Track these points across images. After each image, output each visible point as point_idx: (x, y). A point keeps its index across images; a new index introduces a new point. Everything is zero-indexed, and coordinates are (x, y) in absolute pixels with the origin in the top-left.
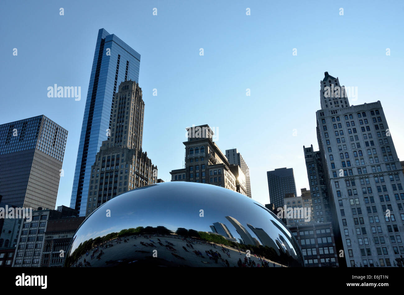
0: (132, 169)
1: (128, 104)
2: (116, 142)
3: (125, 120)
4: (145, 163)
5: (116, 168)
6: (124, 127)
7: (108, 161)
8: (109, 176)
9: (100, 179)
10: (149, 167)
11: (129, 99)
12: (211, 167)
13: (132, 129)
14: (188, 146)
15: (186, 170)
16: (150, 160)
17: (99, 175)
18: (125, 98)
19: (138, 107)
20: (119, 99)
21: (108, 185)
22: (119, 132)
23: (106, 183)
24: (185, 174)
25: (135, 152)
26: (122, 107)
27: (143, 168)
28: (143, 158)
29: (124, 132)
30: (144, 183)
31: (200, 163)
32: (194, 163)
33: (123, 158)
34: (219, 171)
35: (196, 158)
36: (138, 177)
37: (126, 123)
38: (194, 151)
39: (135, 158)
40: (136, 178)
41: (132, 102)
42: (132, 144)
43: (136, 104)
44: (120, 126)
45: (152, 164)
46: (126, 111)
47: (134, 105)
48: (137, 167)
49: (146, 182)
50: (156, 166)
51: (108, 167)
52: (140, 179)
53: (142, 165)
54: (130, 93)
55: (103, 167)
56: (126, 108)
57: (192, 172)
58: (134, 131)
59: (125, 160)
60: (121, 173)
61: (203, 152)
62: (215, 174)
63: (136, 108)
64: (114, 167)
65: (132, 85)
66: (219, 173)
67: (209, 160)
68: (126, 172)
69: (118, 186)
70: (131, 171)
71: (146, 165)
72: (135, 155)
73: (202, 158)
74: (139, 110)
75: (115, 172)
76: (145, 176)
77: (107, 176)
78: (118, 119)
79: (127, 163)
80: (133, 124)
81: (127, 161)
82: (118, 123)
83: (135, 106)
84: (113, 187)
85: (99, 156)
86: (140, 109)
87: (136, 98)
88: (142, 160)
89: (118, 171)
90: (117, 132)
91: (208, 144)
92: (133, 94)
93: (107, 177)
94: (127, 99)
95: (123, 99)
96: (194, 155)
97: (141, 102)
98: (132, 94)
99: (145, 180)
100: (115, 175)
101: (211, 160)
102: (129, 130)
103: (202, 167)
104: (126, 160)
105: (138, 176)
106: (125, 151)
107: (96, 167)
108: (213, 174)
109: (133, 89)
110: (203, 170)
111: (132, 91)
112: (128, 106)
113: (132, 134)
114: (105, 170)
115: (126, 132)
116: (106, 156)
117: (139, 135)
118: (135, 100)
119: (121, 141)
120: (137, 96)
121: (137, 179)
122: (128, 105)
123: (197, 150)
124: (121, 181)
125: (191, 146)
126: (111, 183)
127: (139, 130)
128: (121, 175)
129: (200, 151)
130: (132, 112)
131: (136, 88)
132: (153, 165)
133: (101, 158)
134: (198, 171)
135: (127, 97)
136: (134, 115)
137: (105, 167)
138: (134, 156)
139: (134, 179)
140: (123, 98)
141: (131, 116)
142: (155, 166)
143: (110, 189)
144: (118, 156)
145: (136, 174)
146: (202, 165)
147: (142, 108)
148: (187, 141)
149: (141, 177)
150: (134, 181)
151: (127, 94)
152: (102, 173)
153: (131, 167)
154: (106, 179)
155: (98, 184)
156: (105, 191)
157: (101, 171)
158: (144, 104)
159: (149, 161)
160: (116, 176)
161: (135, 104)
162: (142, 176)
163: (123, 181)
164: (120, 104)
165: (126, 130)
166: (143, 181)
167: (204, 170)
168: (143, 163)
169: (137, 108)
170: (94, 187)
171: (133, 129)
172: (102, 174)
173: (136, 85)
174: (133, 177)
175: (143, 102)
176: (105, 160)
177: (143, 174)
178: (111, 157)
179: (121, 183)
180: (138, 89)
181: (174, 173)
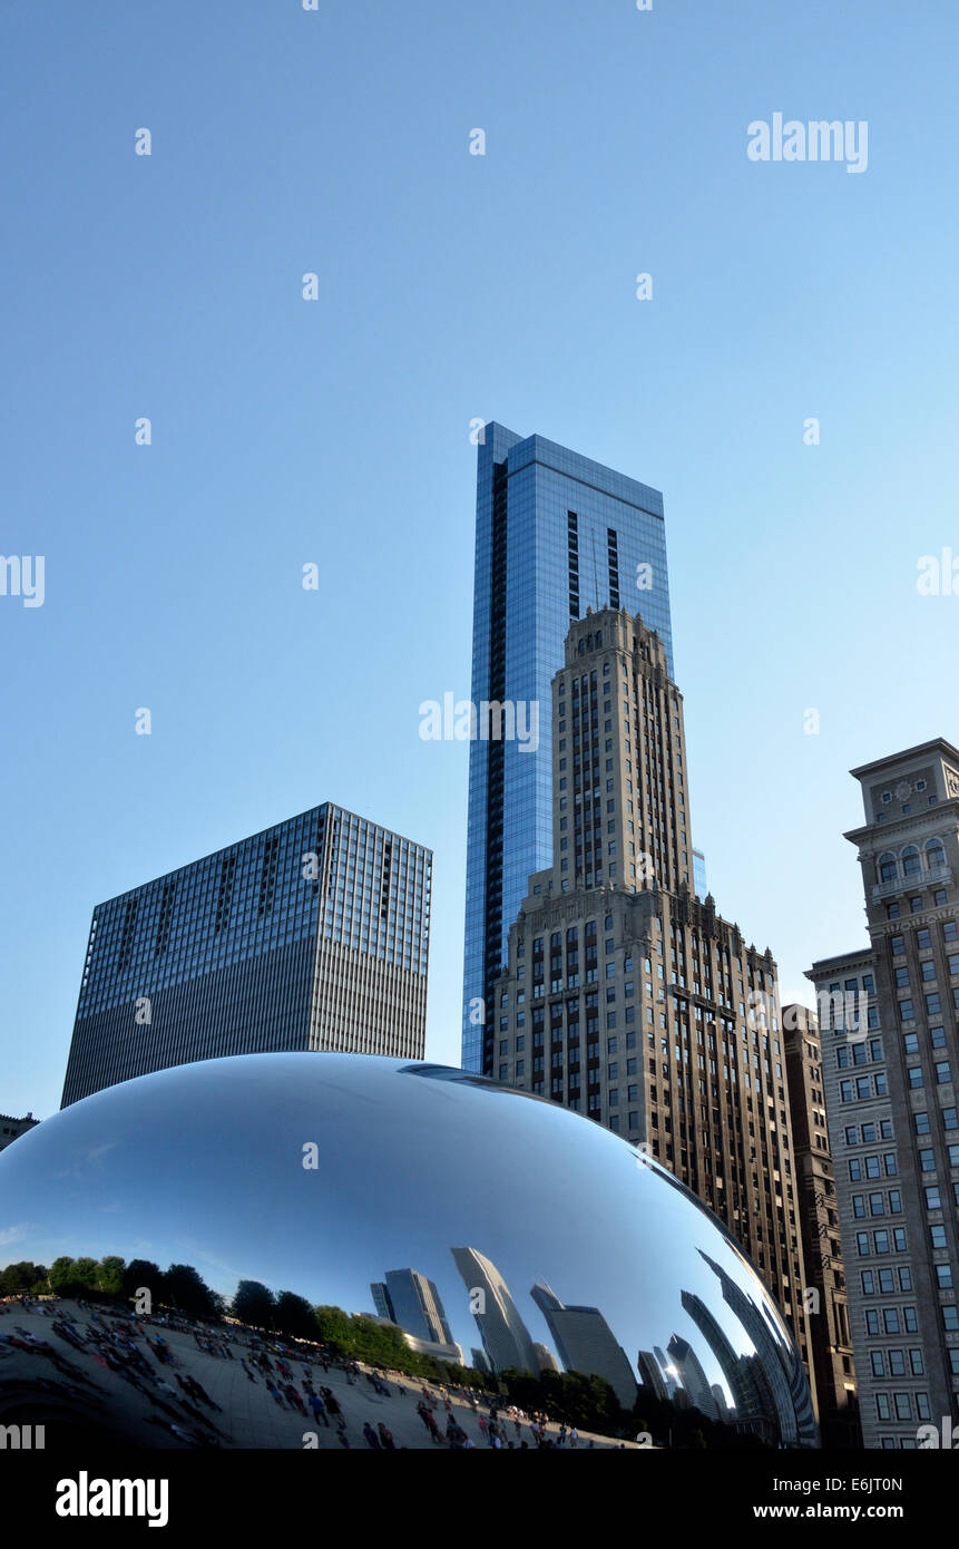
0: (654, 975)
1: (608, 706)
2: (578, 870)
3: (604, 776)
4: (713, 943)
5: (590, 981)
6: (604, 806)
7: (556, 952)
8: (565, 1018)
9: (530, 1032)
10: (734, 960)
11: (607, 686)
13: (636, 809)
15: (872, 957)
16: (736, 929)
17: (526, 1017)
18: (594, 686)
19: (652, 713)
20: (568, 694)
21: (564, 1054)
22: (587, 828)
23: (556, 1048)
24: (869, 971)
25: (658, 901)
26: (585, 725)
27: (702, 965)
28: (697, 924)
29: (604, 828)
30: (719, 1031)
31: (931, 914)
32: (904, 922)
33: (609, 934)
35: (911, 898)
36: (687, 1007)
37: (609, 789)
38: (899, 867)
39: (659, 931)
40: (678, 1012)
41: (622, 697)
43: (641, 701)
44: (587, 805)
45: (748, 946)
46: (602, 736)
47: (633, 706)
48: (675, 966)
49: (726, 1026)
50: (768, 952)
51: (557, 979)
52: (695, 1014)
53: (696, 955)
54: (611, 657)
55: (537, 982)
56: (601, 725)
57: (900, 961)
58: (647, 817)
59: (617, 942)
60: (611, 999)
61: (940, 863)
63: (642, 720)
64: (580, 978)
65: (613, 627)
68: (628, 994)
69: (602, 1057)
70: (648, 987)
71: (715, 953)
72: (659, 915)
73: (936, 892)
74: (659, 725)
75: (587, 995)
76: (718, 1000)
77: (556, 1015)
78: (575, 775)
79: (628, 956)
80: (640, 787)
81: (625, 944)
82: (577, 791)
83: (637, 711)
84: (583, 1062)
85: (516, 937)
86: (664, 720)
87: (640, 677)
88: (695, 931)
89: (596, 992)
90: (577, 832)
92: (624, 665)
93: (556, 1023)
94: (600, 689)
95: (584, 693)
96: (900, 884)
97: (666, 691)
98: (620, 666)
99: (723, 1017)
100: (587, 1010)
102: (626, 816)
103: (943, 934)
104: (623, 941)
105: (683, 1004)
106: (614, 903)
107: (511, 984)
109: (621, 645)
110: (949, 948)
111: (613, 650)
112: (607, 716)
113: (642, 829)
114: (548, 992)
115: (614, 826)
116: (546, 934)
117: (674, 827)
118: (636, 686)
119: (599, 864)
120: (641, 669)
121: (683, 1016)
122: (606, 711)
123: (910, 858)
124: (613, 1030)
125: (880, 843)
126: (573, 1044)
127: (673, 807)
128: (612, 1007)
129: (922, 860)
130: (625, 736)
131: (631, 634)
132: (753, 948)
133: (528, 947)
134: (929, 952)
135: (601, 680)
136: (639, 749)
137: (546, 979)
138: (655, 922)
139: (666, 1016)
140: (584, 688)
141: (624, 755)
142: (761, 952)
143: (574, 1069)
144: (589, 927)
145: (675, 996)
146: (941, 925)
147: (673, 714)
148: (864, 824)
149: (697, 1006)
150: (666, 1026)
151: (599, 666)
152: (536, 1008)
153: (648, 970)
154: (555, 1031)
155: (527, 1055)
156: (555, 1081)
157: (533, 999)
158: (677, 697)
159: (730, 931)
160: (592, 1013)
161: (637, 702)
162: (702, 999)
163: (620, 1031)
164: (575, 716)
165: (611, 816)
166: (710, 1023)
168: (701, 944)
169: (650, 717)
170: (511, 1070)
171: (641, 807)
172: (536, 1013)
173: (630, 625)
174: (661, 1008)
175: (671, 688)
176: (541, 953)
177: (705, 993)
178: (564, 935)
179: (612, 1042)
180: (643, 637)
181: (823, 973)
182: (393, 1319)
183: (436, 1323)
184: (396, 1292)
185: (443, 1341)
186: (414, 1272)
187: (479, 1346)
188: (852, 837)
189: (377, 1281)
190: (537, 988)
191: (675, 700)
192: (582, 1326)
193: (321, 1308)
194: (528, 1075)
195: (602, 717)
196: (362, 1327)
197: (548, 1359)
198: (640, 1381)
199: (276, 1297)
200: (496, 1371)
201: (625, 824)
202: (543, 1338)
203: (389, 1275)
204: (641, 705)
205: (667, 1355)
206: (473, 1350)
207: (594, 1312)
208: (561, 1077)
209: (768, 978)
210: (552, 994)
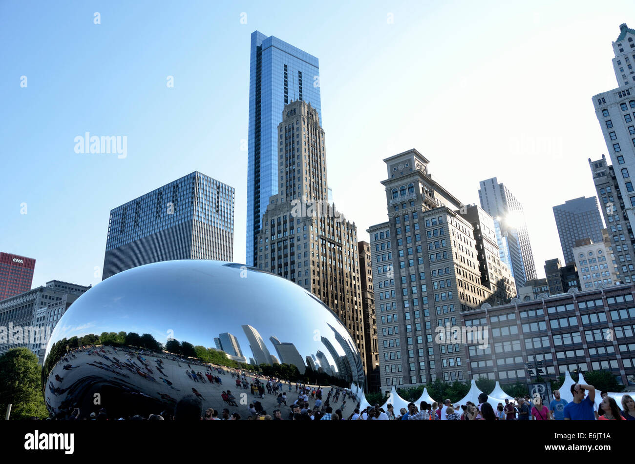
0: (314, 231)
1: (298, 136)
2: (287, 195)
3: (296, 161)
5: (291, 234)
6: (296, 172)
7: (279, 224)
8: (282, 247)
9: (270, 252)
10: (342, 226)
11: (298, 129)
12: (428, 214)
13: (308, 173)
14: (389, 186)
15: (389, 224)
16: (343, 215)
17: (269, 247)
18: (293, 128)
19: (314, 138)
20: (284, 131)
21: (282, 260)
22: (290, 180)
23: (279, 257)
24: (388, 229)
26: (290, 143)
27: (331, 228)
29: (296, 180)
31: (409, 210)
32: (400, 212)
33: (298, 218)
34: (440, 219)
35: (403, 204)
36: (326, 243)
37: (298, 166)
38: (399, 193)
40: (322, 244)
41: (303, 133)
42: (311, 195)
43: (310, 134)
44: (290, 171)
46: (296, 147)
47: (307, 136)
48: (321, 228)
49: (339, 249)
50: (354, 223)
51: (280, 233)
52: (328, 245)
53: (329, 224)
54: (299, 119)
55: (273, 234)
56: (296, 143)
57: (398, 225)
58: (312, 176)
60: (299, 240)
61: (413, 192)
62: (434, 224)
63: (310, 141)
64: (288, 233)
65: (300, 107)
66: (440, 222)
67: (423, 204)
68: (305, 238)
69: (296, 260)
70: (312, 236)
71: (335, 224)
73: (411, 202)
74: (316, 143)
75: (290, 239)
76: (336, 240)
77: (279, 246)
78: (286, 161)
79: (305, 225)
80: (309, 165)
81: (304, 221)
82: (287, 167)
83: (308, 138)
84: (289, 262)
85: (265, 219)
86: (318, 141)
89: (293, 238)
90: (287, 181)
91: (419, 179)
92: (304, 121)
93: (279, 249)
94: (295, 130)
95: (289, 131)
96: (399, 199)
97: (319, 131)
98: (302, 121)
99: (338, 246)
100: (290, 244)
101: (428, 204)
102: (304, 175)
103: (413, 216)
105: (324, 241)
107: (263, 235)
108: (431, 225)
109: (303, 114)
110: (415, 221)
111: (300, 116)
112: (298, 140)
113: (310, 180)
114: (276, 238)
115: (300, 179)
116: (276, 218)
117: (321, 179)
118: (308, 129)
119: (295, 192)
120: (310, 123)
121: (324, 246)
122: (297, 138)
123: (403, 190)
124: (300, 251)
125: (393, 185)
126: (286, 256)
127: (321, 172)
128: (299, 243)
129: (407, 191)
130: (304, 147)
131: (306, 110)
132: (348, 222)
133: (269, 222)
134: (408, 222)
135: (295, 126)
136: (309, 151)
137: (276, 233)
139: (318, 246)
140: (289, 129)
141: (304, 154)
142: (351, 223)
143: (286, 264)
144: (291, 215)
145: (321, 239)
146: (412, 213)
147: (321, 139)
148: (387, 178)
149: (329, 242)
150: (318, 249)
151: (295, 121)
152: (272, 244)
153: (312, 230)
154: (279, 252)
155: (269, 260)
156: (279, 269)
157: (271, 241)
158: (323, 133)
160: (292, 245)
161: (308, 135)
162: (331, 240)
163: (302, 251)
164: (286, 139)
165: (299, 176)
166: (333, 248)
167: (417, 220)
168: (330, 221)
169: (313, 140)
170: (264, 265)
171: (310, 172)
172: (272, 245)
173: (306, 107)
174: (316, 243)
175: (320, 130)
176: (274, 224)
177: (332, 238)
178: (282, 218)
179: (299, 255)
180: (311, 111)
181: (372, 230)
182: (222, 349)
183: (237, 350)
184: (223, 341)
185: (240, 356)
186: (229, 334)
187: (252, 357)
188: (384, 183)
189: (217, 337)
190: (272, 237)
191: (322, 134)
192: (287, 349)
193: (196, 346)
194: (270, 267)
195: (296, 140)
196: (212, 352)
197: (276, 360)
198: (307, 365)
199: (181, 343)
200: (258, 364)
201: (304, 178)
202: (274, 353)
203: (220, 335)
204: (310, 136)
205: (316, 357)
206: (250, 358)
207: (291, 344)
208: (281, 268)
209: (353, 232)
210: (278, 239)
